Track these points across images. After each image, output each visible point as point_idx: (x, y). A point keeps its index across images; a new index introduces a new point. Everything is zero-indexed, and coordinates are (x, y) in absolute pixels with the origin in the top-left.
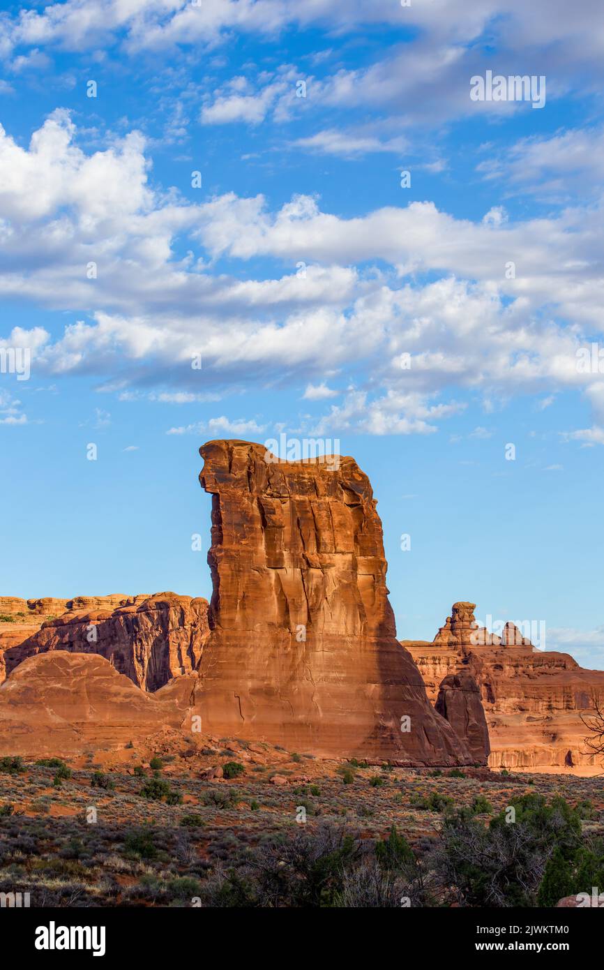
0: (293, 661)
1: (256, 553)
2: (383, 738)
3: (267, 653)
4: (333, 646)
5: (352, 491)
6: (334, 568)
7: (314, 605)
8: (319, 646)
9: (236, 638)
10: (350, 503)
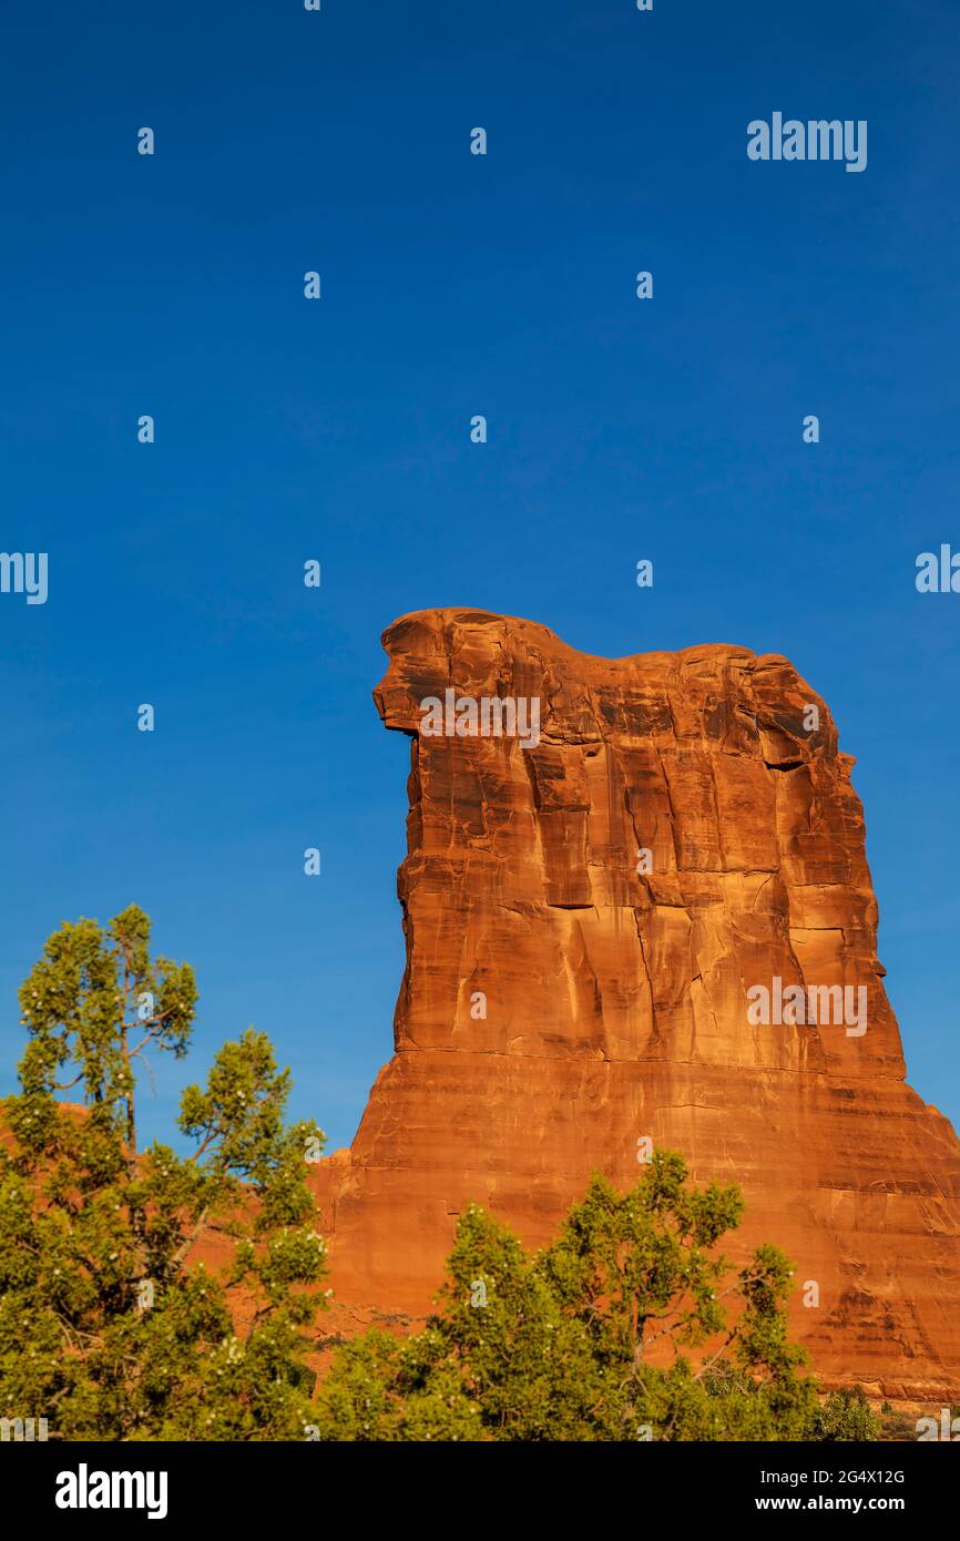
0: (612, 1130)
1: (514, 868)
2: (864, 1324)
3: (542, 1110)
4: (718, 1093)
5: (782, 732)
6: (721, 905)
7: (667, 993)
8: (681, 1093)
9: (453, 1071)
10: (778, 761)
